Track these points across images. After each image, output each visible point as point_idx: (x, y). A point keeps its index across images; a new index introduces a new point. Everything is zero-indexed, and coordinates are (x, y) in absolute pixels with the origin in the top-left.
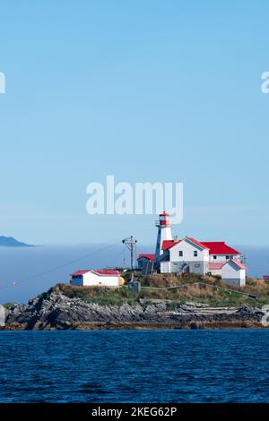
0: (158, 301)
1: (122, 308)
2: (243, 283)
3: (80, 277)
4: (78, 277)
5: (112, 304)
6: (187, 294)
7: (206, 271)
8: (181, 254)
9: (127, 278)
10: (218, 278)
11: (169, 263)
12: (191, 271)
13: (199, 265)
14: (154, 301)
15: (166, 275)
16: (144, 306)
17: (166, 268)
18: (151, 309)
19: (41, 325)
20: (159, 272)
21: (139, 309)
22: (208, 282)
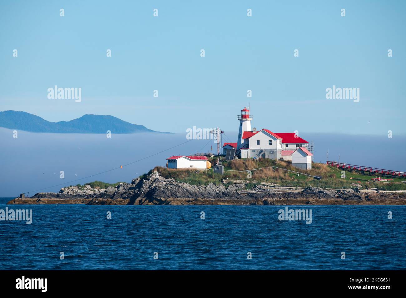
0: (238, 181)
1: (208, 187)
2: (309, 167)
3: (175, 161)
4: (173, 161)
5: (200, 183)
6: (263, 176)
7: (279, 156)
8: (258, 142)
9: (213, 162)
10: (289, 162)
11: (249, 150)
12: (267, 157)
13: (273, 152)
14: (235, 181)
15: (245, 160)
16: (226, 186)
17: (246, 154)
18: (232, 188)
19: (141, 201)
20: (240, 157)
21: (222, 188)
22: (280, 166)
